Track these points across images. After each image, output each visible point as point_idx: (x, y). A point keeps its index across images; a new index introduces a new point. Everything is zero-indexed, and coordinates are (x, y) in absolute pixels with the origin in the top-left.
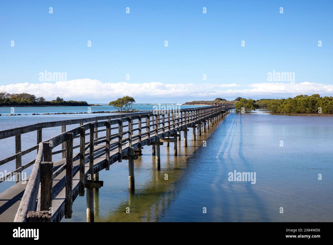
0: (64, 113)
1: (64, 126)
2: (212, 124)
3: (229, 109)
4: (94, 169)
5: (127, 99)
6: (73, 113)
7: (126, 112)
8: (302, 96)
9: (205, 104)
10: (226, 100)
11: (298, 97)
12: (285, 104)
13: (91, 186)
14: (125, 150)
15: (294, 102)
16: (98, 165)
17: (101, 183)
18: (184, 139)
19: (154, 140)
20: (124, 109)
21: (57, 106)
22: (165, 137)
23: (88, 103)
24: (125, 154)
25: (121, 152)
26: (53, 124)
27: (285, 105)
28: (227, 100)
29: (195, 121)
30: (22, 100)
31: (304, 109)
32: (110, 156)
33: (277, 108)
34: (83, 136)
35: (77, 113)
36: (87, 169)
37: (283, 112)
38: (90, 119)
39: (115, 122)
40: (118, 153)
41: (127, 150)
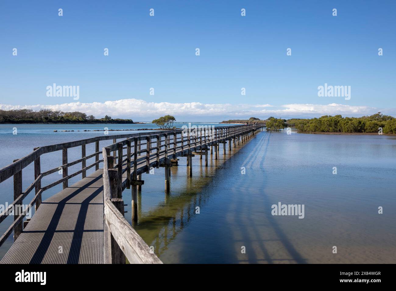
0: (112, 130)
1: (115, 140)
2: (242, 140)
3: (261, 127)
4: (138, 172)
5: (168, 118)
6: (120, 130)
7: (168, 130)
8: (327, 116)
9: (240, 123)
10: (259, 119)
11: (323, 117)
12: (311, 123)
13: (135, 184)
14: (162, 159)
15: (319, 121)
16: (140, 169)
17: (143, 182)
18: (215, 152)
19: (187, 153)
20: (166, 126)
21: (106, 123)
22: (197, 151)
23: (134, 121)
24: (162, 163)
25: (158, 161)
26: (107, 138)
27: (311, 125)
28: (261, 119)
29: (225, 138)
30: (74, 118)
31: (328, 128)
32: (150, 163)
33: (304, 127)
34: (129, 146)
35: (124, 130)
36: (132, 171)
37: (309, 131)
38: (135, 135)
39: (154, 137)
40: (157, 161)
41: (164, 160)
